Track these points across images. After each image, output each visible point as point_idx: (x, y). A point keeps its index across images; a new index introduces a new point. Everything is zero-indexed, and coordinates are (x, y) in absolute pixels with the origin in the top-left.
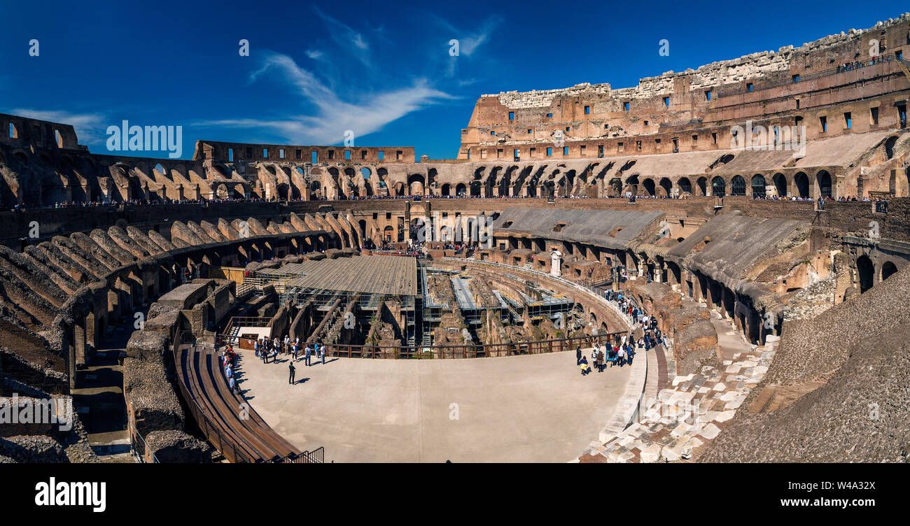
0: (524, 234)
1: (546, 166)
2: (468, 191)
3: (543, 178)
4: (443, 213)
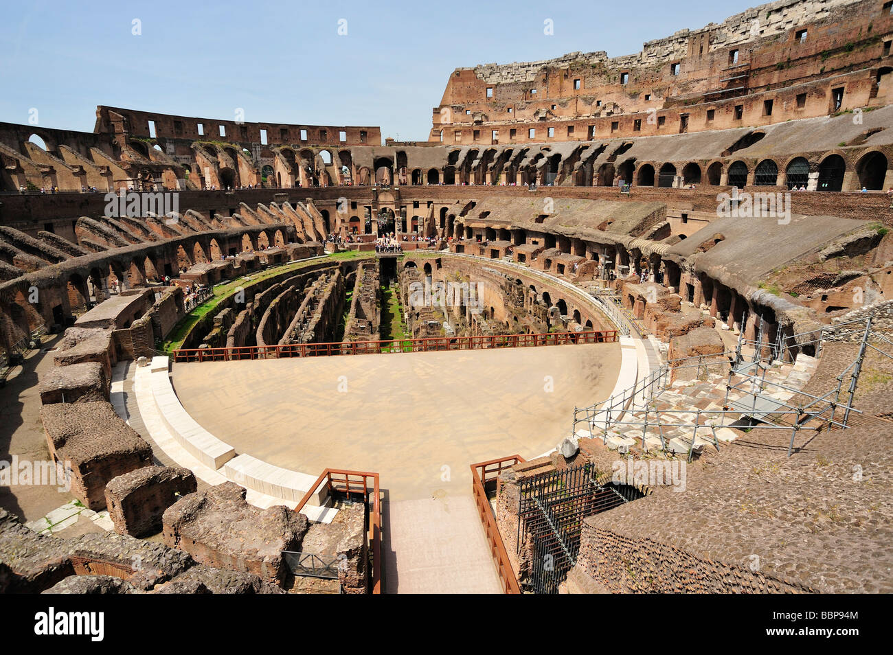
0: (503, 225)
1: (528, 150)
2: (441, 177)
3: (525, 162)
4: (414, 202)
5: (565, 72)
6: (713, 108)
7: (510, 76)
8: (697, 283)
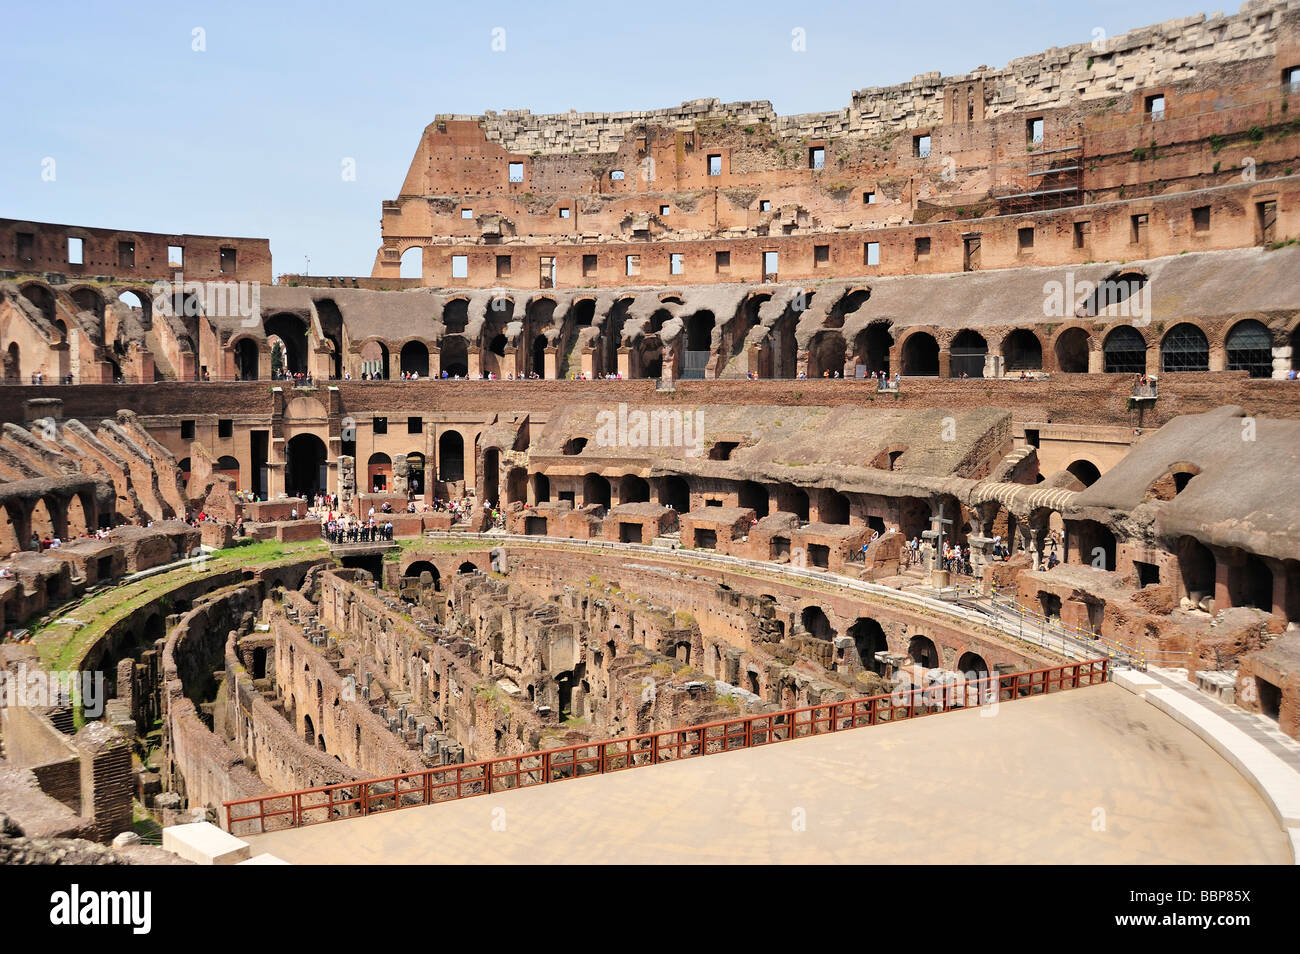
0: (630, 469)
1: (630, 301)
2: (435, 360)
3: (631, 329)
4: (376, 420)
5: (688, 139)
6: (1031, 224)
7: (561, 139)
8: (1165, 561)
